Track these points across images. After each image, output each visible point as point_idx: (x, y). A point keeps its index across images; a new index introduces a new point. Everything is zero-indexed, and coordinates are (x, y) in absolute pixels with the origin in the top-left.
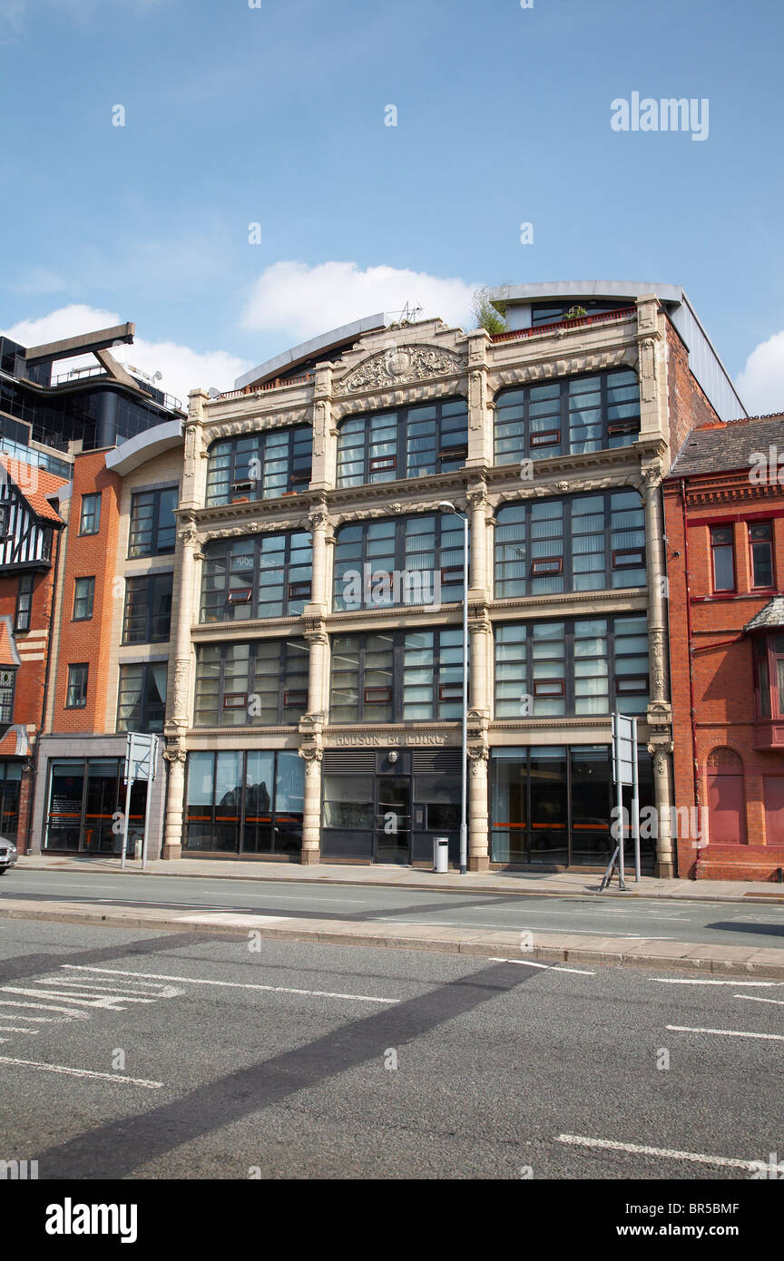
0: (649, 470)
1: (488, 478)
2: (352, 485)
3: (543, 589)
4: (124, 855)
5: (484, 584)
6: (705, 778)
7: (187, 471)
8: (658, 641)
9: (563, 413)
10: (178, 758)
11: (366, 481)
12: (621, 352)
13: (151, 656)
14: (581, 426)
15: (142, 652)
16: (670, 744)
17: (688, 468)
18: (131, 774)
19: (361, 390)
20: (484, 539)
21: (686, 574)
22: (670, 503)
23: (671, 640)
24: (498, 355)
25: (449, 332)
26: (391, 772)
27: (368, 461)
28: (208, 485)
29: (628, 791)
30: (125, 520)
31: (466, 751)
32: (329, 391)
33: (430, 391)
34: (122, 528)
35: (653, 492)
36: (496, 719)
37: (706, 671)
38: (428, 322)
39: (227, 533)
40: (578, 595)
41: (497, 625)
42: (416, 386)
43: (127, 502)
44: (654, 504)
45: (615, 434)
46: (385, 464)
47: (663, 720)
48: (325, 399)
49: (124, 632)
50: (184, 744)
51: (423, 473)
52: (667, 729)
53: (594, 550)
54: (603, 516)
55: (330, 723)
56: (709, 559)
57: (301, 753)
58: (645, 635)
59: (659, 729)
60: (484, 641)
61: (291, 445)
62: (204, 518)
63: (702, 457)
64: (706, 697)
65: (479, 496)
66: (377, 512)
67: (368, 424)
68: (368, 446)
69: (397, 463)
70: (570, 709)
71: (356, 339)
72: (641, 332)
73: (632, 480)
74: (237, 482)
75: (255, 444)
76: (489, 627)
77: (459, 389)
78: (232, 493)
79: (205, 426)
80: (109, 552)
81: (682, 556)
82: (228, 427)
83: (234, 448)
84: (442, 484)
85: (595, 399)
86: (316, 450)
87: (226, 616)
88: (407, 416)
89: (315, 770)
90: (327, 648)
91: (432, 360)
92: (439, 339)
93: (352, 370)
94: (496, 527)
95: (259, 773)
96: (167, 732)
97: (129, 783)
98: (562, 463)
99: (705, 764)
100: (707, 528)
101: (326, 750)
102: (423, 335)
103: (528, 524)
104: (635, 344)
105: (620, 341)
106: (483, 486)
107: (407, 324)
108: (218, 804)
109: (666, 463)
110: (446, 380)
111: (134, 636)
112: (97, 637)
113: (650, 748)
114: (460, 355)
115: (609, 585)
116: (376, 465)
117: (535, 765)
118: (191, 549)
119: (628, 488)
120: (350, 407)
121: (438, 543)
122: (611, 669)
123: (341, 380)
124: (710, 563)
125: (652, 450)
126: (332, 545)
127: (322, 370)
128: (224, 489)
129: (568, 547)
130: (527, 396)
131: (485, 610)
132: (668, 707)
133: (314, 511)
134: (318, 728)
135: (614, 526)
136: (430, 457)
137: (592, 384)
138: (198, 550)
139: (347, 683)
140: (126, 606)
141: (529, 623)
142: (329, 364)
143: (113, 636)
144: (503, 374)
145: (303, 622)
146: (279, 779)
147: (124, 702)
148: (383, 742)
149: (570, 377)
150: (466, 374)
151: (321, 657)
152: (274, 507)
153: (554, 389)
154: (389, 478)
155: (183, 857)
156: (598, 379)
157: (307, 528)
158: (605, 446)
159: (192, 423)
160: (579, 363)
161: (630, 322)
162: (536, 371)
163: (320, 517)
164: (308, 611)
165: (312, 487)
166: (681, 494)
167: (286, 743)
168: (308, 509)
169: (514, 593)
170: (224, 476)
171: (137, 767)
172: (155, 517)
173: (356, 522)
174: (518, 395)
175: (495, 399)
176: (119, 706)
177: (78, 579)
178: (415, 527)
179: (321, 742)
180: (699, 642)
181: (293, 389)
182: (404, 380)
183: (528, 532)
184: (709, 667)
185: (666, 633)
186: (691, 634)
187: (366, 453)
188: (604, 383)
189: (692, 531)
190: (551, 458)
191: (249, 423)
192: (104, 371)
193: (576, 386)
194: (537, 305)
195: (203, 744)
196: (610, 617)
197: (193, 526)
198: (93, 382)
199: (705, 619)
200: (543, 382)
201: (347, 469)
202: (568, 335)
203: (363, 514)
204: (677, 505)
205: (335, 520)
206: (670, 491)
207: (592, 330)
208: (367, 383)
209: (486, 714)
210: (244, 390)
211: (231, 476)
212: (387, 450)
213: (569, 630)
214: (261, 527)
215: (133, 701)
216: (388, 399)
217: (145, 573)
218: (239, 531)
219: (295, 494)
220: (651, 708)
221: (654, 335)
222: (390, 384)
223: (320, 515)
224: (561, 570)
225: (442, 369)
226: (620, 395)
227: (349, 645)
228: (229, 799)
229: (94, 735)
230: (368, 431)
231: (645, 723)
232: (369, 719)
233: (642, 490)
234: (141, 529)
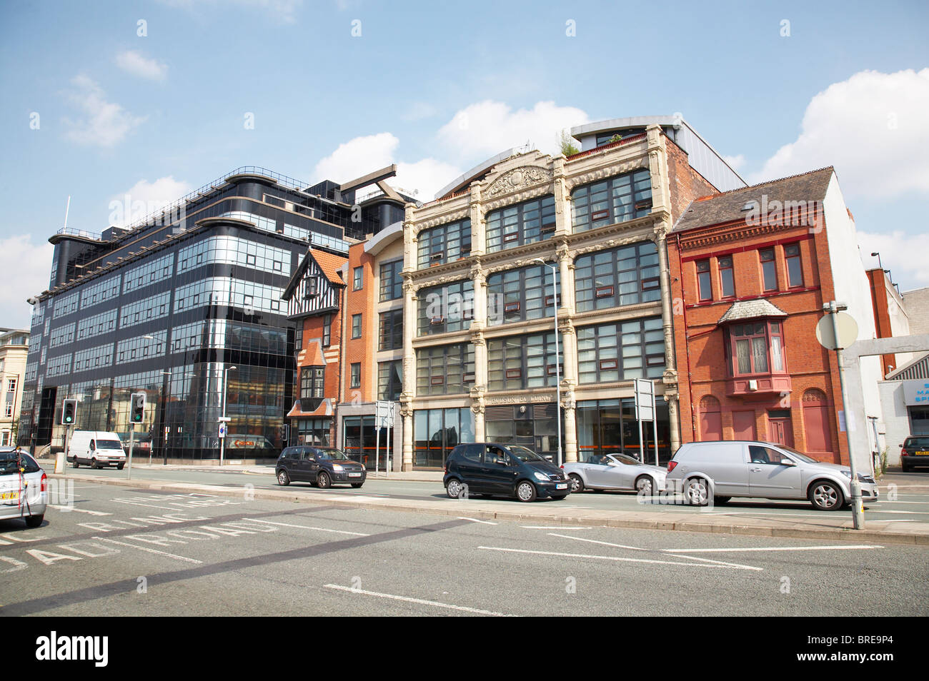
0: (658, 230)
1: (568, 242)
2: (495, 251)
3: (604, 306)
4: (377, 469)
5: (569, 306)
6: (698, 415)
7: (406, 251)
8: (668, 333)
9: (609, 200)
10: (408, 415)
11: (502, 248)
12: (640, 160)
13: (394, 357)
14: (621, 206)
15: (389, 355)
16: (676, 395)
17: (684, 227)
18: (379, 424)
19: (496, 196)
20: (568, 277)
21: (682, 292)
22: (672, 248)
23: (676, 332)
24: (571, 168)
25: (543, 157)
26: (523, 418)
27: (503, 236)
28: (418, 257)
29: (648, 425)
30: (377, 280)
31: (560, 405)
32: (479, 198)
33: (534, 193)
34: (376, 284)
35: (661, 243)
36: (579, 384)
37: (696, 350)
38: (531, 152)
39: (429, 284)
40: (622, 308)
41: (577, 328)
42: (526, 190)
43: (378, 270)
44: (662, 250)
45: (640, 209)
46: (513, 237)
47: (672, 381)
48: (476, 202)
49: (379, 344)
50: (411, 406)
51: (533, 241)
52: (675, 386)
53: (631, 280)
54: (635, 259)
55: (488, 391)
56: (696, 281)
57: (472, 409)
58: (662, 330)
59: (670, 386)
60: (570, 339)
61: (461, 230)
62: (416, 276)
63: (693, 219)
64: (699, 364)
65: (563, 253)
66: (508, 266)
67: (502, 215)
68: (502, 228)
69: (519, 236)
70: (621, 376)
71: (493, 167)
72: (650, 147)
73: (651, 236)
74: (433, 254)
75: (442, 231)
76: (573, 330)
77: (550, 190)
78: (431, 261)
79: (414, 224)
80: (369, 300)
81: (680, 281)
82: (427, 223)
83: (431, 235)
84: (543, 247)
85: (627, 189)
86: (473, 233)
87: (426, 334)
88: (523, 208)
89: (480, 418)
90: (485, 347)
91: (534, 175)
92: (538, 161)
93: (491, 185)
94: (575, 270)
95: (452, 421)
96: (401, 400)
97: (378, 429)
98: (609, 230)
99: (698, 406)
100: (694, 262)
101: (486, 407)
102: (529, 160)
103: (593, 267)
104: (647, 155)
105: (639, 153)
106: (565, 246)
107: (520, 155)
108: (430, 440)
109: (669, 225)
110: (543, 185)
111: (385, 346)
112: (364, 347)
113: (666, 398)
114: (550, 170)
115: (640, 301)
116: (507, 238)
117: (603, 411)
118: (410, 294)
119: (648, 241)
120: (491, 206)
121: (543, 282)
122: (643, 351)
123: (485, 190)
124: (696, 284)
125: (659, 218)
126: (485, 287)
127: (474, 186)
128: (427, 259)
129: (616, 279)
130: (589, 191)
131: (570, 320)
132: (675, 373)
133: (474, 268)
134: (480, 394)
135: (642, 265)
136: (537, 232)
137: (626, 180)
138: (414, 295)
139: (497, 367)
140: (380, 329)
141: (596, 326)
142: (478, 182)
143: (374, 347)
144: (574, 179)
145: (470, 333)
146: (462, 424)
147: (381, 383)
148: (517, 401)
149: (612, 178)
150: (552, 182)
151: (481, 354)
152: (453, 267)
153: (604, 185)
154: (515, 245)
155: (413, 470)
156: (628, 177)
157: (471, 278)
158: (635, 217)
159: (407, 223)
160: (616, 169)
161: (644, 142)
162: (593, 176)
163: (477, 272)
164: (473, 327)
165: (471, 255)
166: (677, 243)
167: (465, 404)
168: (470, 268)
169: (587, 309)
170: (426, 251)
171: (383, 420)
172: (392, 278)
173: (497, 273)
174: (584, 190)
175: (571, 195)
176: (379, 386)
177: (354, 316)
178: (530, 273)
179: (483, 402)
180: (691, 332)
181: (460, 198)
182: (519, 188)
183: (593, 272)
184: (699, 346)
185: (672, 328)
186: (687, 328)
187: (502, 232)
188: (632, 179)
189: (685, 265)
190: (604, 226)
191: (438, 220)
192: (382, 193)
193: (616, 183)
194: (599, 135)
195: (421, 406)
196: (642, 320)
197: (410, 281)
198: (377, 200)
199: (694, 318)
200: (597, 182)
201: (492, 242)
202: (609, 153)
203: (500, 268)
204: (676, 250)
205: (486, 273)
206: (671, 241)
207: (623, 148)
208: (500, 191)
209: (572, 382)
210: (440, 200)
211: (430, 250)
212: (514, 229)
213: (619, 329)
214: (446, 279)
215: (386, 383)
216: (511, 200)
217: (389, 310)
218: (435, 283)
219: (464, 259)
220: (665, 374)
221: (657, 148)
222: (512, 191)
223: (477, 270)
224: (612, 294)
225: (540, 179)
226: (642, 186)
227: (498, 345)
228: (436, 436)
229: (365, 403)
230: (502, 219)
231: (662, 383)
232: (509, 388)
233: (656, 241)
234: (386, 284)
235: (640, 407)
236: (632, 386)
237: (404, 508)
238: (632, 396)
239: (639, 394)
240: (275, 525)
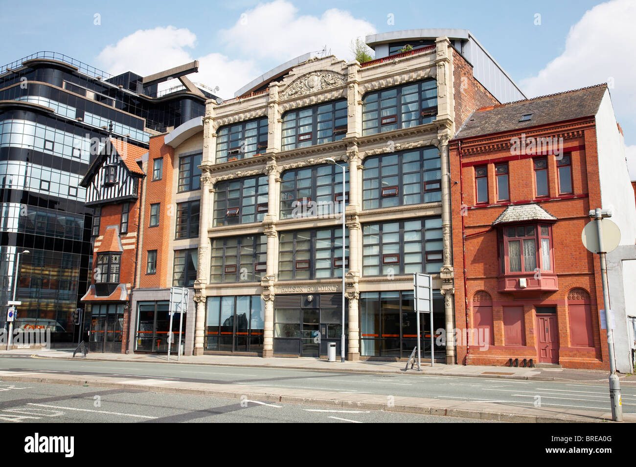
0: (442, 136)
1: (358, 143)
2: (290, 150)
3: (388, 204)
4: (169, 353)
5: (357, 204)
6: (471, 308)
7: (205, 145)
8: (446, 232)
9: (398, 106)
10: (201, 301)
11: (296, 147)
12: (428, 70)
13: (190, 245)
14: (408, 112)
15: (186, 243)
16: (452, 289)
17: (465, 134)
18: (172, 310)
19: (293, 97)
20: (356, 177)
21: (461, 194)
22: (453, 154)
23: (453, 231)
24: (364, 74)
25: (338, 62)
26: (310, 307)
27: (298, 136)
28: (217, 152)
29: (425, 316)
30: (176, 171)
31: (345, 295)
32: (277, 98)
33: (329, 96)
34: (174, 175)
35: (444, 148)
36: (363, 276)
37: (472, 248)
38: (327, 57)
39: (226, 177)
40: (405, 207)
41: (363, 224)
42: (321, 93)
43: (177, 162)
44: (444, 155)
45: (426, 116)
46: (307, 137)
47: (448, 276)
48: (274, 102)
49: (176, 232)
50: (204, 293)
51: (326, 141)
52: (451, 281)
53: (415, 182)
54: (419, 162)
55: (278, 280)
56: (474, 185)
57: (262, 297)
58: (441, 229)
59: (447, 281)
60: (356, 234)
61: (259, 128)
62: (214, 170)
63: (474, 127)
64: (474, 261)
65: (353, 154)
66: (302, 164)
67: (297, 115)
68: (297, 127)
69: (312, 136)
70: (402, 270)
71: (291, 69)
72: (438, 58)
73: (434, 142)
74: (231, 149)
75: (240, 128)
76: (360, 226)
77: (344, 94)
78: (229, 155)
79: (214, 119)
80: (168, 190)
81: (459, 184)
82: (226, 120)
83: (230, 131)
84: (335, 147)
85: (415, 97)
86: (270, 131)
87: (222, 225)
88: (317, 110)
89: (270, 306)
90: (277, 239)
91: (330, 78)
92: (334, 66)
93: (289, 86)
94: (363, 170)
95: (243, 308)
96: (195, 287)
97: (172, 314)
98: (396, 134)
99: (472, 301)
100: (473, 168)
101: (276, 295)
102: (325, 65)
103: (380, 168)
104: (435, 65)
105: (428, 64)
106: (355, 148)
107: (317, 59)
108: (222, 325)
109: (452, 132)
110: (337, 89)
111: (181, 236)
112: (161, 236)
113: (442, 292)
114: (344, 75)
115: (422, 201)
116: (302, 138)
117: (384, 302)
118: (208, 187)
119: (432, 146)
120: (287, 106)
121: (333, 180)
122: (423, 248)
123: (283, 91)
124: (475, 187)
125: (443, 125)
126: (279, 183)
127: (273, 86)
128: (225, 154)
129: (401, 180)
130: (380, 97)
131: (356, 217)
132: (451, 269)
133: (269, 164)
134: (271, 283)
135: (425, 168)
136: (330, 133)
137: (414, 89)
138: (212, 187)
139: (288, 258)
140: (177, 218)
141: (381, 223)
142: (276, 83)
143: (170, 235)
144: (366, 85)
145: (263, 225)
146: (253, 311)
147: (177, 270)
148: (305, 290)
149: (402, 85)
150: (346, 86)
151: (273, 245)
152: (249, 163)
153: (394, 91)
154: (308, 145)
155: (204, 354)
156: (416, 86)
157: (266, 174)
158: (421, 123)
159: (207, 118)
160: (406, 77)
161: (433, 53)
162: (384, 83)
163: (272, 168)
164: (266, 219)
165: (267, 151)
166: (458, 149)
167: (256, 291)
168: (266, 164)
169: (373, 206)
170: (225, 146)
171: (177, 306)
172: (191, 170)
173: (291, 170)
174: (375, 96)
175: (363, 99)
176: (174, 273)
177: (152, 205)
178: (322, 171)
179: (273, 291)
180: (468, 232)
181: (258, 98)
182: (315, 90)
183: (380, 172)
184: (474, 245)
185: (451, 227)
186: (464, 228)
187: (297, 132)
188: (420, 88)
189: (465, 169)
190: (392, 130)
191: (237, 117)
192: (184, 88)
193: (406, 90)
194: (392, 44)
195: (214, 293)
196: (423, 219)
197: (208, 174)
198: (179, 94)
199: (471, 219)
200: (387, 88)
201: (288, 141)
202: (400, 62)
203: (294, 165)
204: (457, 155)
205: (280, 169)
206: (453, 147)
207: (413, 58)
208: (296, 93)
209: (357, 274)
210: (240, 98)
211: (228, 146)
212: (308, 129)
213: (402, 227)
214: (243, 174)
215: (181, 270)
216: (307, 101)
217: (187, 200)
218: (232, 176)
219: (260, 155)
220: (442, 269)
221: (445, 60)
222: (308, 93)
223: (272, 166)
224: (397, 194)
225: (335, 83)
226: (429, 94)
227: (289, 238)
228: (227, 322)
229: (160, 288)
230: (298, 119)
231: (439, 278)
232: (298, 278)
233: (439, 147)
234: (185, 176)
235: (418, 300)
236: (412, 279)
237: (193, 391)
238: (412, 289)
239: (418, 287)
240: (61, 410)
